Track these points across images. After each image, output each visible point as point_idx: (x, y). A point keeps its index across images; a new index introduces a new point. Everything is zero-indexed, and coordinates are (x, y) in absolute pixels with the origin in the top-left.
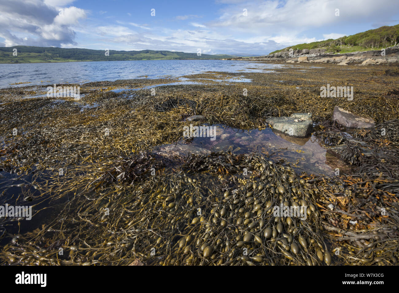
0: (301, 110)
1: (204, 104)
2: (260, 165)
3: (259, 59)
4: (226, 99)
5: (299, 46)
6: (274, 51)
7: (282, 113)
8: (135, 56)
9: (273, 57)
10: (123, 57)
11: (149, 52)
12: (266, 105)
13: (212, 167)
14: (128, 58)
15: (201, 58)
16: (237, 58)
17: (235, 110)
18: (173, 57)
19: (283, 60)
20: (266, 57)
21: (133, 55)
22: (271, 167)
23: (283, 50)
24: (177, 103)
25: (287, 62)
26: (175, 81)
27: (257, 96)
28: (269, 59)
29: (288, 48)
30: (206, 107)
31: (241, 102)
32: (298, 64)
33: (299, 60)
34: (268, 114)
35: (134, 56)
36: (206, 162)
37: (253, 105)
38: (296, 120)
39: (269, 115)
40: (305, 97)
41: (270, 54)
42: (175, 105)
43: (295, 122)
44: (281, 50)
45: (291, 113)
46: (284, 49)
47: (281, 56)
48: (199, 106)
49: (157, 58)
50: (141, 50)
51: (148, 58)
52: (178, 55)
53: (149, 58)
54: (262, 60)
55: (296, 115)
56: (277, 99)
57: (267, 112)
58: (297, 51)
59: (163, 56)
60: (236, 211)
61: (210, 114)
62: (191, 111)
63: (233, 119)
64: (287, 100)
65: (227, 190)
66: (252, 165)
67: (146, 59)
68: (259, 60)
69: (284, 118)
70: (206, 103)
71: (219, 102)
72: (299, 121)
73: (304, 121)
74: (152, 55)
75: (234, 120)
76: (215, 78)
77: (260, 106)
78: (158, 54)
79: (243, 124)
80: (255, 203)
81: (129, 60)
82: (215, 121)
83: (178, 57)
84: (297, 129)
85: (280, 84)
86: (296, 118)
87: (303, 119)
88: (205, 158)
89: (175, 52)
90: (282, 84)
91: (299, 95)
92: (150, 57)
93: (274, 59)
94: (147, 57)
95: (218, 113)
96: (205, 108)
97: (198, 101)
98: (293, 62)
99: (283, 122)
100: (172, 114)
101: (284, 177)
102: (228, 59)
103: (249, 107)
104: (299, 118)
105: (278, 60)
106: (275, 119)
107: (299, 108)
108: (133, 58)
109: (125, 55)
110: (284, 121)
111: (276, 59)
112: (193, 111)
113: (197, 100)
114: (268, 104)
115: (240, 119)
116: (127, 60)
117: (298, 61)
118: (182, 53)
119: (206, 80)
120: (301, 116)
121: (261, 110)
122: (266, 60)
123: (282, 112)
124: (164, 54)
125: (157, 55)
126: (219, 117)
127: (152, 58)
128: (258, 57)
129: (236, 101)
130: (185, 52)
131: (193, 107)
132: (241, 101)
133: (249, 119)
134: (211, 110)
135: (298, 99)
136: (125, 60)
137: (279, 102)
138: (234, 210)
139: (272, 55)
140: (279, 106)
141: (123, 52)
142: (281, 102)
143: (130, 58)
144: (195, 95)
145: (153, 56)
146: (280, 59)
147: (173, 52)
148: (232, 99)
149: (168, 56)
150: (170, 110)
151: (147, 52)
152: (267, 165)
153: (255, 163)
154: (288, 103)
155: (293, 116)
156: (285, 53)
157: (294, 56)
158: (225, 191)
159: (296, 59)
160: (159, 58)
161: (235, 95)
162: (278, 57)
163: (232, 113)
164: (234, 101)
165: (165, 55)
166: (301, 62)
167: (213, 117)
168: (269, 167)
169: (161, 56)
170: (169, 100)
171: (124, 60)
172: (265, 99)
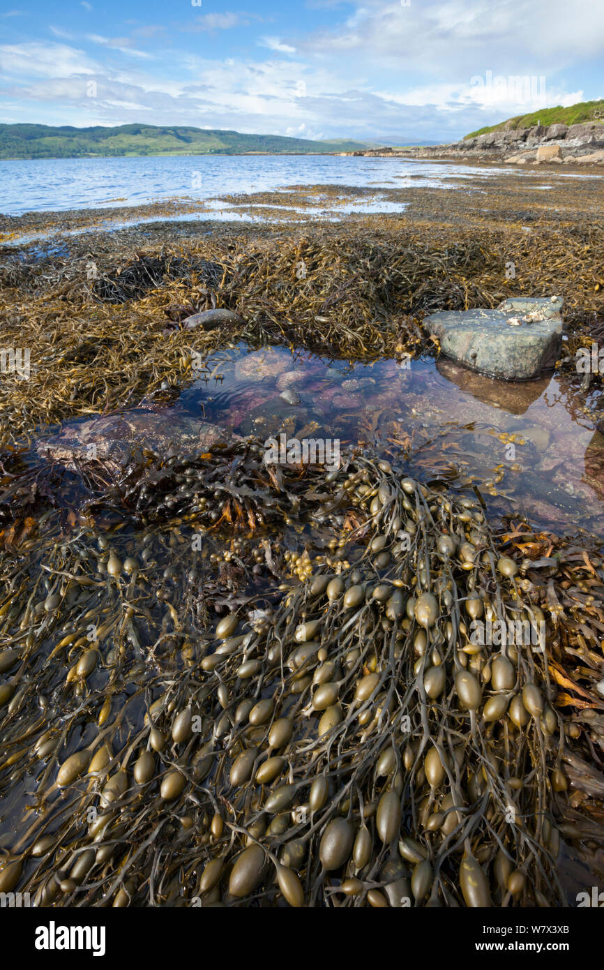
0: (531, 291)
1: (243, 272)
2: (373, 493)
3: (436, 153)
4: (312, 255)
5: (544, 113)
6: (476, 130)
7: (473, 299)
8: (103, 144)
9: (472, 146)
10: (72, 146)
11: (142, 131)
12: (430, 273)
13: (202, 500)
14: (86, 151)
15: (285, 151)
16: (380, 151)
17: (333, 289)
18: (208, 145)
19: (497, 157)
20: (454, 147)
21: (97, 141)
22: (407, 505)
23: (500, 127)
24: (164, 271)
25: (506, 161)
26: (192, 210)
27: (405, 246)
28: (462, 153)
29: (513, 119)
30: (248, 282)
31: (353, 263)
32: (534, 168)
33: (537, 156)
34: (433, 302)
35: (101, 145)
36: (184, 482)
37: (390, 274)
38: (514, 321)
39: (435, 306)
40: (546, 249)
41: (465, 138)
42: (157, 279)
43: (509, 324)
44: (494, 127)
45: (501, 299)
46: (504, 123)
47: (492, 146)
48: (227, 281)
49: (165, 150)
50: (120, 124)
51: (140, 150)
52: (222, 140)
53: (144, 151)
54: (443, 157)
55: (515, 304)
56: (463, 254)
57: (430, 294)
58: (536, 128)
59: (182, 144)
60: (239, 717)
61: (258, 303)
62: (201, 295)
63: (323, 320)
64: (495, 258)
65: (231, 608)
66: (346, 493)
67: (134, 154)
68: (435, 157)
69: (478, 314)
70: (250, 269)
71: (289, 264)
72: (520, 322)
73: (538, 322)
74: (150, 141)
75: (324, 324)
76: (305, 204)
77: (411, 277)
78: (167, 137)
79: (349, 337)
80: (317, 678)
81: (89, 157)
82: (266, 328)
83: (222, 146)
84: (514, 349)
85: (482, 217)
86: (513, 314)
87: (534, 315)
88: (181, 469)
89: (215, 132)
90: (487, 217)
91: (531, 244)
92: (147, 147)
93: (475, 152)
94: (138, 147)
95: (281, 300)
96: (244, 284)
97: (229, 264)
98: (523, 161)
99: (474, 325)
100: (145, 307)
101: (445, 545)
102: (356, 155)
103: (377, 281)
104: (523, 315)
105: (486, 157)
106: (452, 316)
107: (525, 283)
108: (99, 151)
109: (75, 139)
110: (477, 322)
111: (480, 152)
112: (209, 296)
113: (225, 262)
114: (436, 269)
115: (344, 320)
116: (84, 156)
117: (534, 159)
118: (234, 133)
119: (278, 210)
120: (530, 305)
121: (414, 289)
122: (454, 157)
123: (476, 295)
124: (184, 135)
125: (165, 141)
126: (280, 315)
127: (152, 151)
128: (433, 147)
129: (338, 260)
130: (239, 132)
131: (211, 283)
132: (354, 261)
133: (370, 319)
134: (260, 293)
135: (526, 255)
136: (78, 157)
137: (468, 265)
138: (233, 709)
139: (469, 142)
140: (468, 278)
141: (69, 131)
142: (476, 263)
143: (92, 151)
144: (231, 248)
145: (154, 144)
146: (489, 153)
147: (208, 133)
148: (328, 254)
149: (195, 145)
150: (143, 296)
151: (136, 130)
152: (394, 495)
153: (357, 486)
154: (495, 267)
155: (506, 307)
156: (504, 134)
157: (527, 143)
158: (225, 612)
159: (529, 155)
160: (171, 149)
161: (339, 243)
162: (484, 147)
163: (322, 300)
164: (334, 261)
165: (187, 140)
166: (541, 163)
167: (263, 314)
168: (401, 502)
169: (177, 143)
170: (140, 262)
171: (74, 157)
172: (428, 253)
